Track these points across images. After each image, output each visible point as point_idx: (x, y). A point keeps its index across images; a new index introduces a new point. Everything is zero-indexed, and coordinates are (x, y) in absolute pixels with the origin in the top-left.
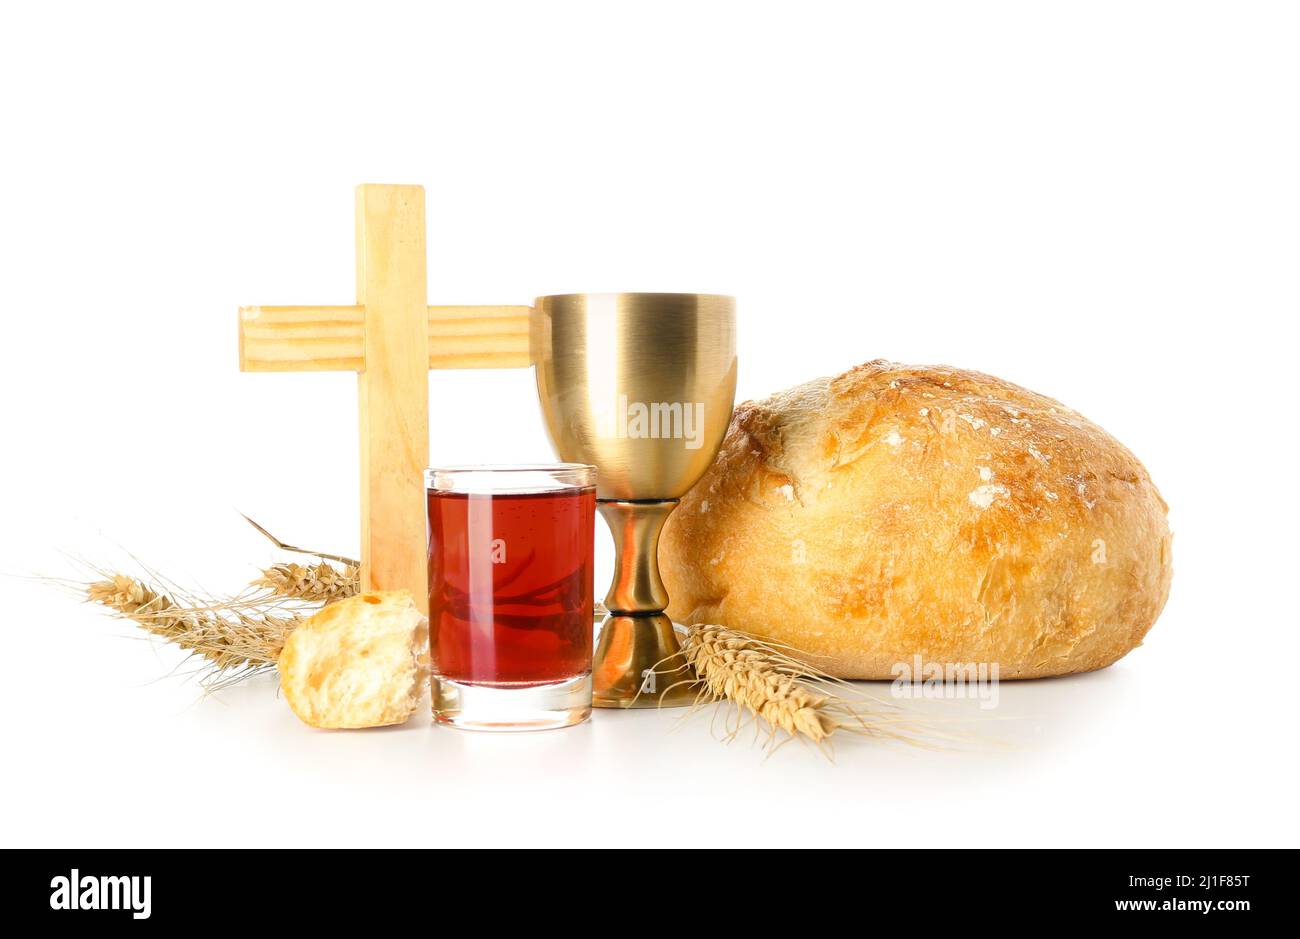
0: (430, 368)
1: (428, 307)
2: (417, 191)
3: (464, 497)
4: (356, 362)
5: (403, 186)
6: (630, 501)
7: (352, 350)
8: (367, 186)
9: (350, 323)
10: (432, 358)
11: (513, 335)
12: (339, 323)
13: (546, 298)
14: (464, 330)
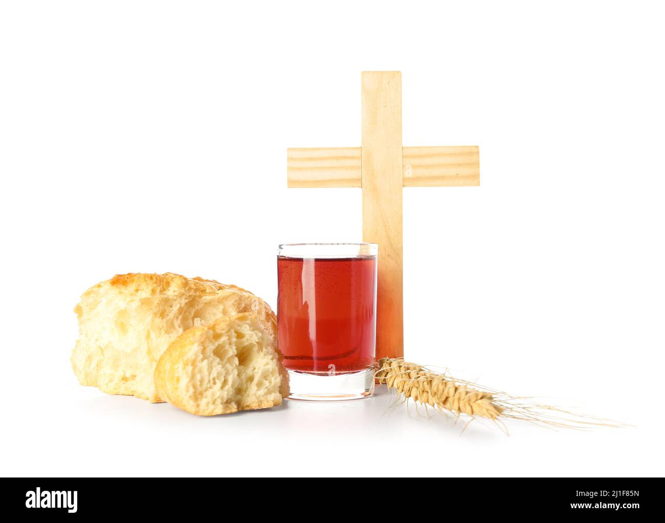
0: (404, 186)
1: (403, 148)
2: (396, 75)
3: (301, 260)
4: (356, 182)
5: (387, 72)
7: (354, 174)
9: (353, 158)
10: (404, 180)
11: (458, 165)
12: (345, 158)
14: (427, 161)
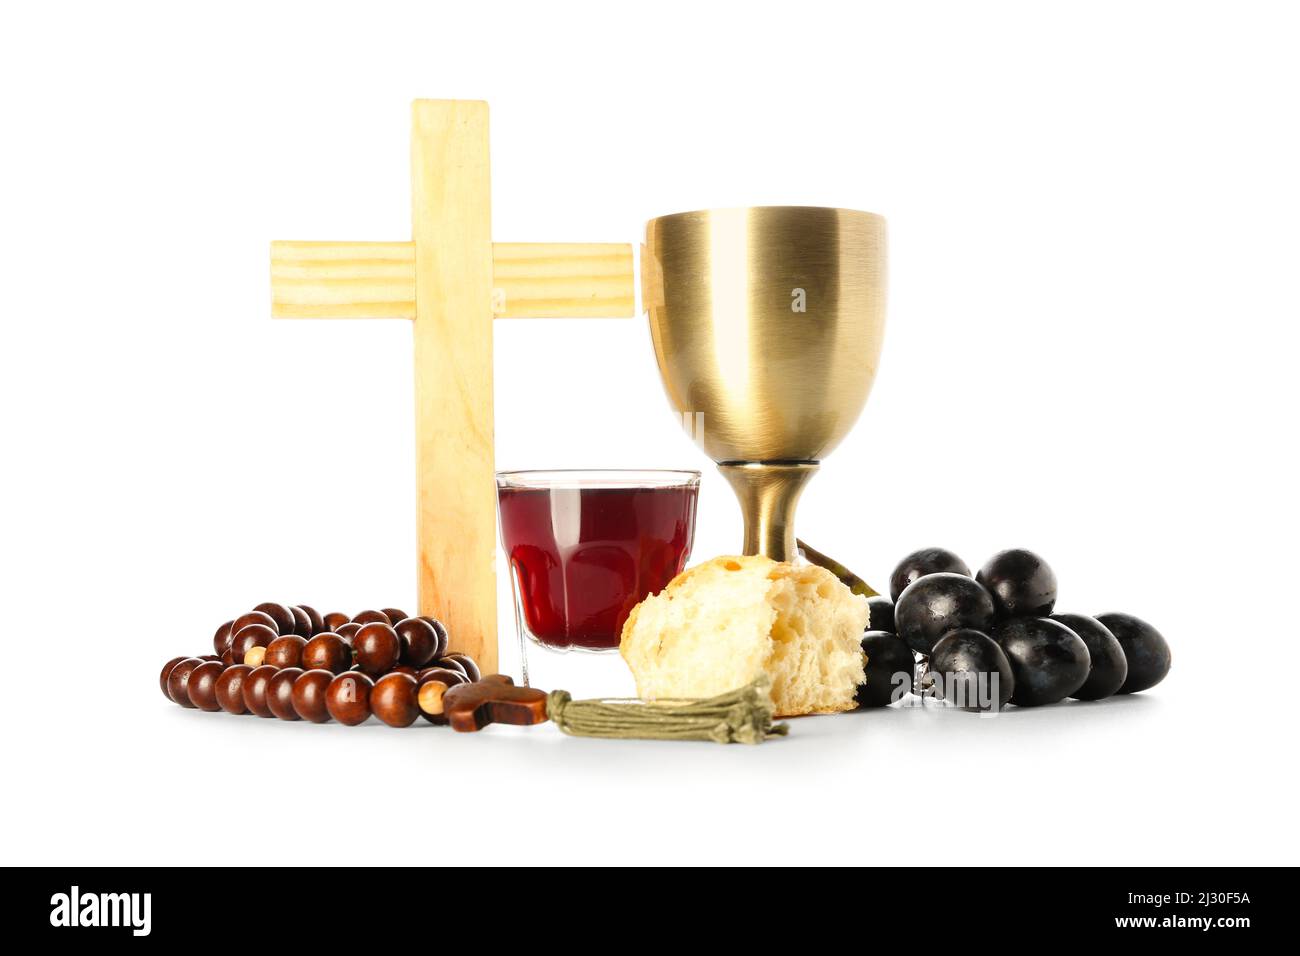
0: (496, 317)
1: (493, 244)
2: (480, 107)
4: (406, 308)
6: (763, 462)
7: (403, 293)
8: (418, 101)
9: (397, 262)
11: (596, 278)
12: (384, 261)
13: (660, 218)
